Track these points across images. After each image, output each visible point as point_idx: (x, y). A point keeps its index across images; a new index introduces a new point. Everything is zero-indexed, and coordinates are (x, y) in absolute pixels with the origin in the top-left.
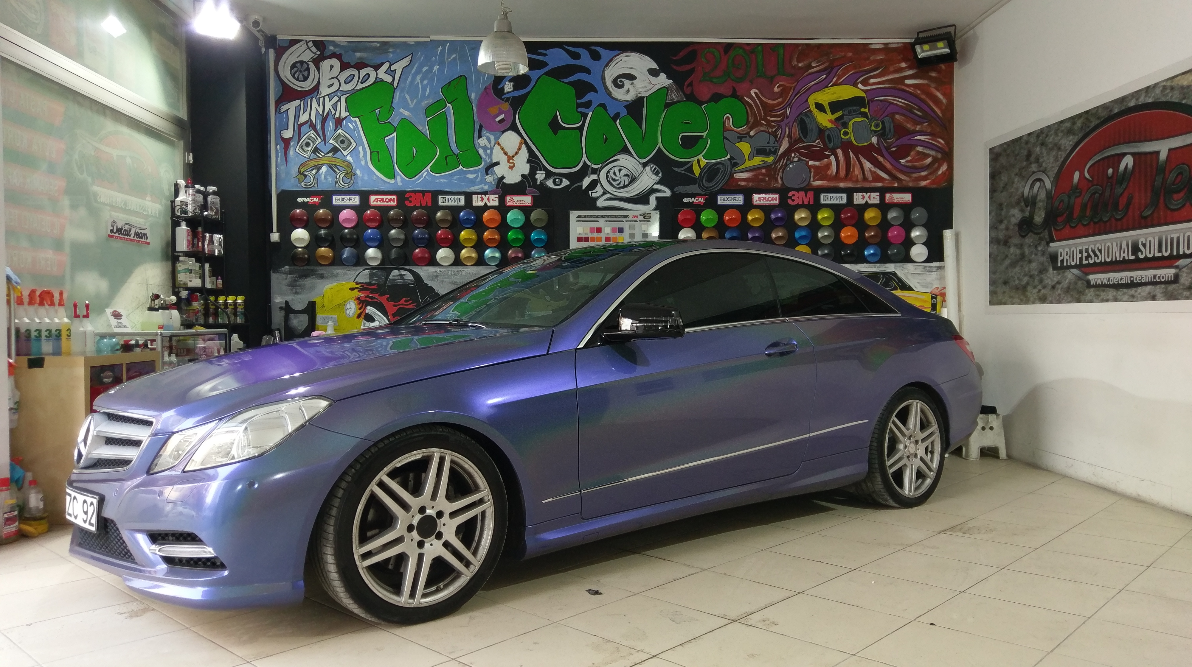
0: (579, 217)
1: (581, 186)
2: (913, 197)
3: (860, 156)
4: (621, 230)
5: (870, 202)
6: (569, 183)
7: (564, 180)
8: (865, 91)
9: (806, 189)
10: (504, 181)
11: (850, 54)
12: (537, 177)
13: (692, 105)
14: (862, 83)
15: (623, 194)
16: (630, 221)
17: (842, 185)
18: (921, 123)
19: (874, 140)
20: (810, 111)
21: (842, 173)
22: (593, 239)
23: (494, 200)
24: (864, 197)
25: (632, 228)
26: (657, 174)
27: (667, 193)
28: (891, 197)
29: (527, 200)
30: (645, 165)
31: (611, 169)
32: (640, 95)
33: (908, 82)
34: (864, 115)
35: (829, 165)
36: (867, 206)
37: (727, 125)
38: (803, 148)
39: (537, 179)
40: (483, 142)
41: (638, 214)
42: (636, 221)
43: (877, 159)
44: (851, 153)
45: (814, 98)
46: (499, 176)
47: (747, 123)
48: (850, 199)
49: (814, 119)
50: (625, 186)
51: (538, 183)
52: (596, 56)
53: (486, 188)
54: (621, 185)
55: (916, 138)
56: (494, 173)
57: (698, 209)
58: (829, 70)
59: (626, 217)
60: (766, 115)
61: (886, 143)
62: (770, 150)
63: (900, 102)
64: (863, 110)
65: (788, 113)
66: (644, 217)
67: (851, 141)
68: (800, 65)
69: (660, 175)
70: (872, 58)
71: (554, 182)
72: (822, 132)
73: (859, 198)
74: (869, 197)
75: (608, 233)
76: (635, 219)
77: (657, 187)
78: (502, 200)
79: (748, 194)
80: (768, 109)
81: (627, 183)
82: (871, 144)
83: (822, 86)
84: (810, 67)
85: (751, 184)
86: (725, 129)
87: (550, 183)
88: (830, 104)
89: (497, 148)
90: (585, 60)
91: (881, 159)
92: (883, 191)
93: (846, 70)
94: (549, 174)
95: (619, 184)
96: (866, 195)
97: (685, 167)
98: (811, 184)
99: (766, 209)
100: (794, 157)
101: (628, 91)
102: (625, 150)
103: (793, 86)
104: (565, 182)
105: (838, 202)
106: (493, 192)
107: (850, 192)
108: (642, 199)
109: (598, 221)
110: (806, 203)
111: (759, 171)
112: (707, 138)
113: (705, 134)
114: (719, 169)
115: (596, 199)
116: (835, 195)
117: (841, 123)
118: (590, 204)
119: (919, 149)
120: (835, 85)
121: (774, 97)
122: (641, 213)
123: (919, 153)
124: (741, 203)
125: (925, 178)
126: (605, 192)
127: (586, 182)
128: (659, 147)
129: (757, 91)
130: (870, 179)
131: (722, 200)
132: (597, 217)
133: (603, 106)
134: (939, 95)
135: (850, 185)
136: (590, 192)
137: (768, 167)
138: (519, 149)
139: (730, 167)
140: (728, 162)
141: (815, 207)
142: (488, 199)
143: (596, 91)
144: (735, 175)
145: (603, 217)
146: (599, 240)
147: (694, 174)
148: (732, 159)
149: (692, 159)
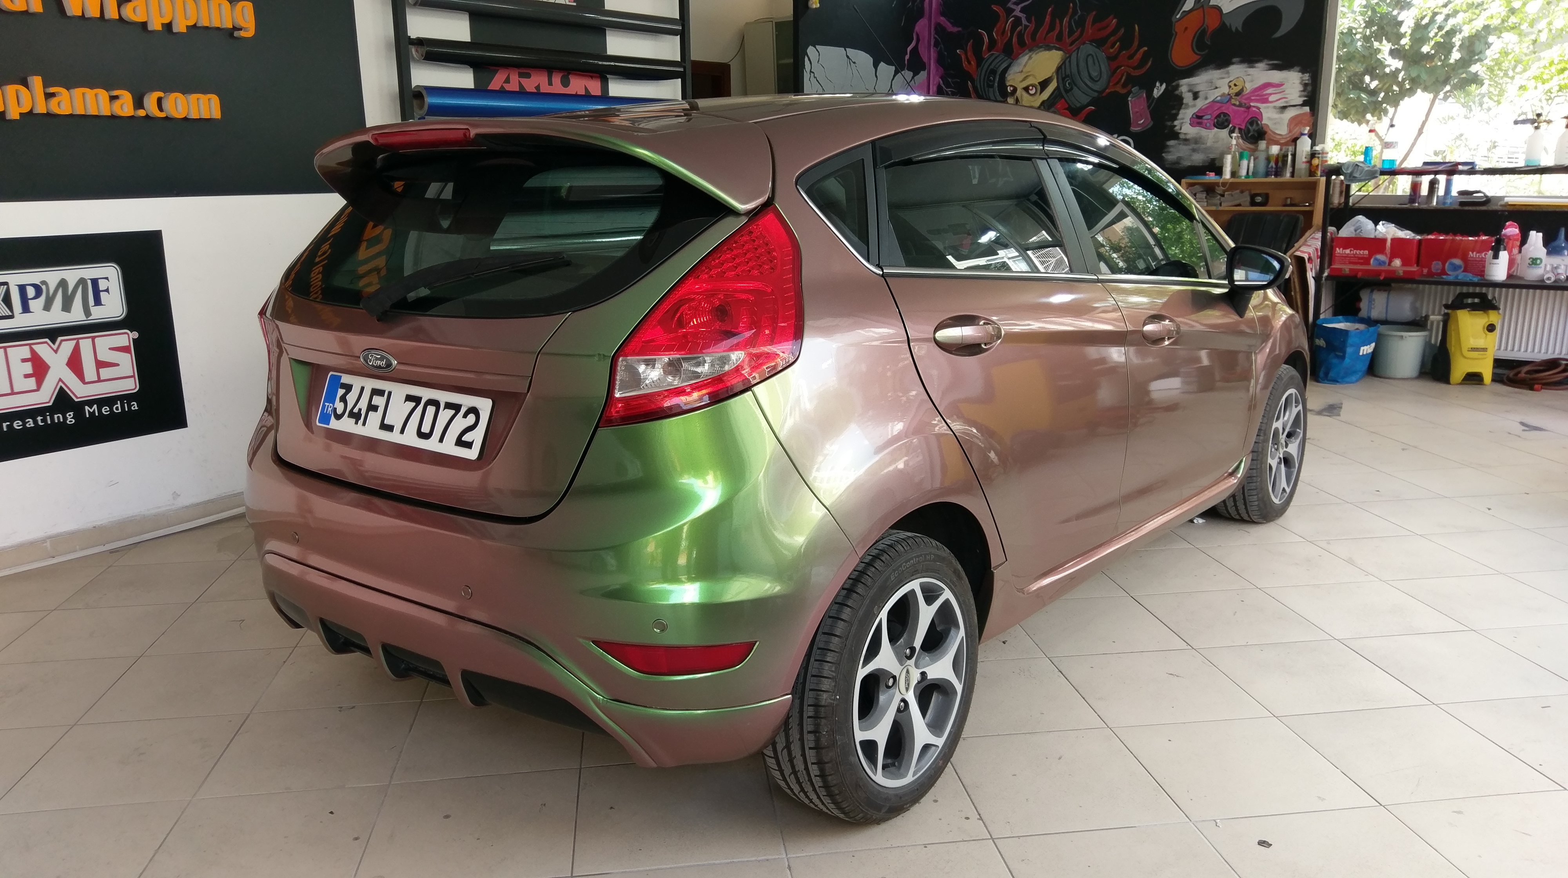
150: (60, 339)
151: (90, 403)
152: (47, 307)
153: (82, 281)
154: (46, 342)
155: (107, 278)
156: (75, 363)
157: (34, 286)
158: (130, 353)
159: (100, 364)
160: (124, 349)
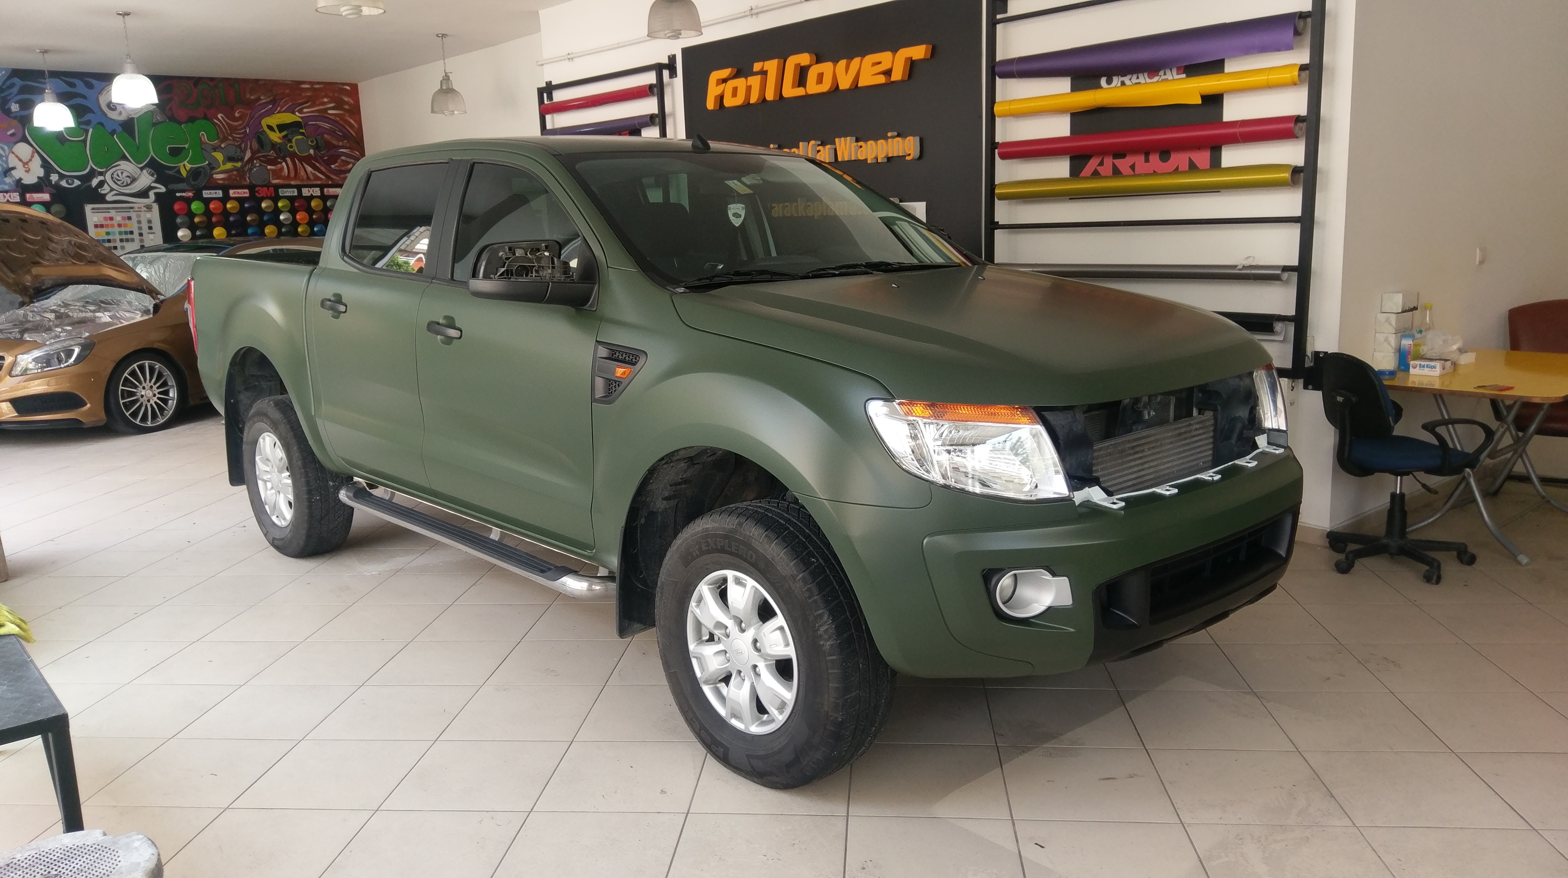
0: (93, 209)
1: (91, 185)
3: (303, 163)
4: (130, 218)
5: (314, 195)
6: (80, 183)
7: (75, 180)
8: (301, 118)
9: (268, 185)
10: (22, 182)
11: (287, 91)
12: (51, 178)
13: (175, 126)
14: (298, 111)
15: (126, 190)
16: (137, 211)
17: (293, 183)
18: (342, 141)
19: (312, 151)
20: (264, 131)
21: (292, 174)
22: (107, 226)
23: (16, 197)
24: (309, 191)
25: (138, 216)
26: (152, 175)
27: (163, 189)
28: (328, 191)
29: (46, 197)
30: (142, 169)
31: (114, 172)
32: (130, 117)
33: (330, 112)
34: (302, 134)
35: (282, 168)
36: (312, 197)
37: (203, 139)
38: (262, 156)
39: (51, 181)
41: (142, 205)
42: (141, 211)
43: (315, 165)
44: (297, 161)
45: (265, 122)
46: (17, 178)
47: (218, 138)
48: (300, 192)
49: (268, 136)
50: (127, 185)
51: (53, 183)
52: (90, 86)
53: (6, 188)
54: (125, 184)
55: (340, 150)
56: (12, 176)
57: (188, 201)
58: (274, 102)
59: (132, 208)
60: (231, 133)
61: (321, 154)
62: (238, 158)
63: (327, 125)
64: (301, 131)
65: (248, 131)
66: (147, 208)
67: (296, 152)
68: (252, 97)
69: (155, 176)
70: (303, 94)
71: (67, 182)
72: (274, 145)
73: (306, 192)
74: (313, 191)
75: (119, 221)
77: (154, 185)
78: (22, 196)
79: (225, 189)
80: (233, 129)
81: (129, 182)
82: (310, 154)
83: (270, 113)
84: (259, 99)
85: (226, 182)
86: (202, 143)
87: (64, 183)
88: (279, 126)
89: (11, 156)
90: (80, 88)
91: (318, 165)
92: (322, 187)
93: (286, 103)
94: (62, 177)
95: (123, 183)
96: (311, 190)
97: (175, 170)
98: (271, 183)
99: (241, 200)
100: (256, 163)
101: (120, 113)
102: (124, 158)
103: (249, 112)
104: (77, 183)
105: (291, 195)
106: (14, 191)
107: (299, 188)
108: (143, 194)
109: (109, 212)
110: (269, 195)
111: (231, 173)
112: (188, 149)
113: (186, 146)
114: (201, 172)
115: (105, 195)
116: (289, 190)
117: (287, 139)
118: (101, 199)
119: (343, 158)
120: (278, 113)
121: (236, 119)
122: (143, 205)
123: (343, 160)
124: (221, 196)
126: (112, 190)
127: (95, 182)
128: (152, 156)
129: (222, 115)
130: (312, 178)
131: (206, 194)
132: (109, 208)
133: (101, 124)
134: (352, 121)
135: (299, 183)
136: (99, 190)
137: (238, 170)
138: (32, 156)
139: (209, 171)
140: (207, 166)
141: (276, 199)
142: (10, 197)
143: (93, 112)
144: (214, 176)
145: (113, 208)
146: (113, 226)
147: (182, 175)
148: (209, 164)
149: (179, 164)
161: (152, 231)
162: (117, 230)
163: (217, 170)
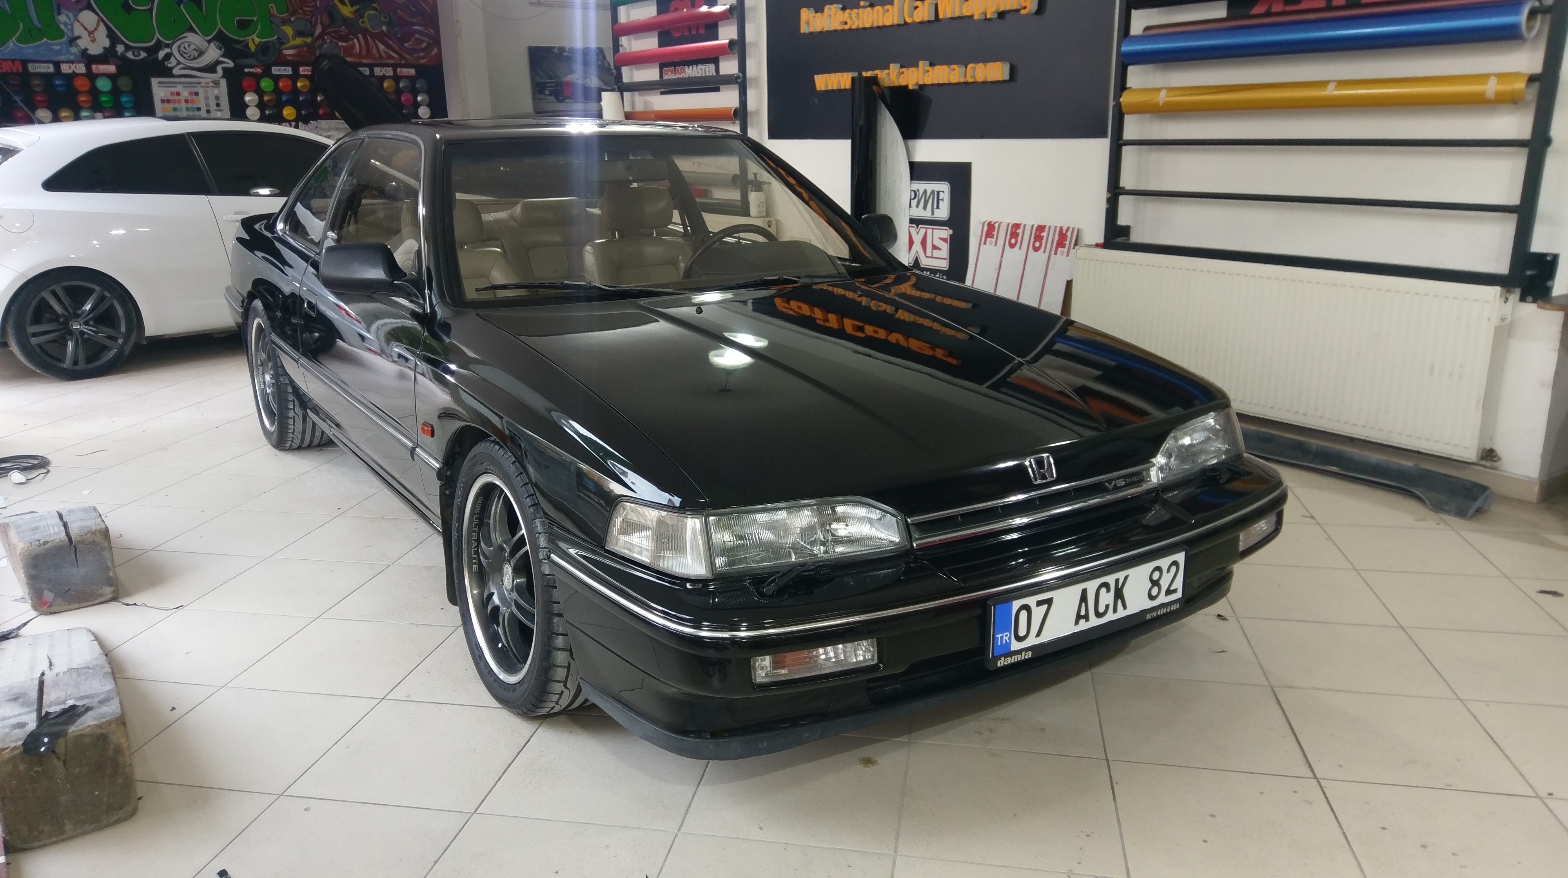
0: (160, 83)
1: (157, 58)
2: (417, 72)
3: (376, 40)
4: (197, 94)
5: (386, 75)
6: (146, 55)
7: (141, 52)
10: (88, 52)
12: (117, 49)
15: (193, 64)
16: (205, 87)
17: (365, 61)
18: (416, 17)
19: (384, 28)
20: (334, 4)
21: (364, 53)
22: (174, 101)
23: (81, 68)
24: (381, 71)
25: (206, 92)
26: (220, 49)
27: (230, 64)
28: (401, 71)
29: (112, 69)
30: (209, 42)
31: (181, 44)
34: (375, 9)
35: (354, 46)
37: (272, 12)
38: (333, 32)
39: (117, 52)
40: (62, 18)
41: (208, 81)
42: (208, 87)
43: (388, 43)
44: (369, 38)
46: (83, 48)
47: (288, 11)
49: (338, 11)
50: (195, 58)
51: (119, 54)
53: (72, 58)
54: (192, 57)
55: (415, 27)
56: (77, 46)
57: (258, 78)
59: (199, 83)
60: (301, 6)
61: (393, 31)
62: (308, 33)
64: (374, 5)
65: (318, 5)
66: (215, 84)
67: (368, 29)
69: (223, 50)
71: (133, 54)
72: (345, 21)
73: (378, 71)
74: (385, 71)
75: (186, 97)
76: (207, 85)
77: (221, 59)
78: (88, 67)
79: (295, 66)
80: (303, 2)
81: (196, 56)
82: (383, 31)
85: (296, 59)
86: (271, 15)
87: (130, 55)
89: (77, 25)
91: (390, 42)
92: (395, 67)
94: (128, 48)
95: (190, 56)
96: (383, 69)
97: (243, 44)
100: (327, 39)
102: (191, 30)
104: (143, 55)
105: (364, 74)
106: (79, 62)
107: (371, 67)
108: (210, 68)
109: (176, 87)
111: (301, 49)
112: (257, 22)
113: (255, 19)
114: (270, 46)
115: (172, 68)
116: (362, 69)
117: (359, 14)
118: (167, 72)
119: (417, 36)
122: (211, 80)
123: (417, 39)
124: (291, 73)
125: (423, 58)
126: (179, 63)
127: (161, 54)
128: (220, 29)
130: (385, 57)
131: (275, 70)
132: (175, 83)
135: (371, 61)
136: (166, 63)
137: (307, 45)
138: (98, 25)
139: (278, 46)
140: (277, 41)
142: (76, 67)
144: (283, 51)
145: (179, 83)
146: (179, 101)
147: (250, 50)
148: (279, 38)
149: (246, 38)
150: (920, 226)
151: (927, 270)
152: (917, 206)
153: (933, 192)
154: (914, 227)
155: (943, 192)
156: (924, 243)
157: (914, 191)
158: (946, 242)
159: (934, 247)
160: (944, 240)
161: (221, 108)
162: (184, 105)
163: (288, 45)
